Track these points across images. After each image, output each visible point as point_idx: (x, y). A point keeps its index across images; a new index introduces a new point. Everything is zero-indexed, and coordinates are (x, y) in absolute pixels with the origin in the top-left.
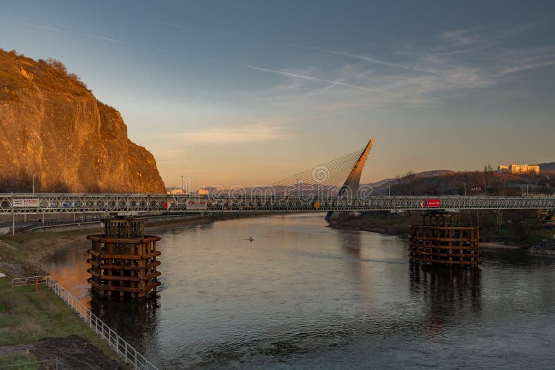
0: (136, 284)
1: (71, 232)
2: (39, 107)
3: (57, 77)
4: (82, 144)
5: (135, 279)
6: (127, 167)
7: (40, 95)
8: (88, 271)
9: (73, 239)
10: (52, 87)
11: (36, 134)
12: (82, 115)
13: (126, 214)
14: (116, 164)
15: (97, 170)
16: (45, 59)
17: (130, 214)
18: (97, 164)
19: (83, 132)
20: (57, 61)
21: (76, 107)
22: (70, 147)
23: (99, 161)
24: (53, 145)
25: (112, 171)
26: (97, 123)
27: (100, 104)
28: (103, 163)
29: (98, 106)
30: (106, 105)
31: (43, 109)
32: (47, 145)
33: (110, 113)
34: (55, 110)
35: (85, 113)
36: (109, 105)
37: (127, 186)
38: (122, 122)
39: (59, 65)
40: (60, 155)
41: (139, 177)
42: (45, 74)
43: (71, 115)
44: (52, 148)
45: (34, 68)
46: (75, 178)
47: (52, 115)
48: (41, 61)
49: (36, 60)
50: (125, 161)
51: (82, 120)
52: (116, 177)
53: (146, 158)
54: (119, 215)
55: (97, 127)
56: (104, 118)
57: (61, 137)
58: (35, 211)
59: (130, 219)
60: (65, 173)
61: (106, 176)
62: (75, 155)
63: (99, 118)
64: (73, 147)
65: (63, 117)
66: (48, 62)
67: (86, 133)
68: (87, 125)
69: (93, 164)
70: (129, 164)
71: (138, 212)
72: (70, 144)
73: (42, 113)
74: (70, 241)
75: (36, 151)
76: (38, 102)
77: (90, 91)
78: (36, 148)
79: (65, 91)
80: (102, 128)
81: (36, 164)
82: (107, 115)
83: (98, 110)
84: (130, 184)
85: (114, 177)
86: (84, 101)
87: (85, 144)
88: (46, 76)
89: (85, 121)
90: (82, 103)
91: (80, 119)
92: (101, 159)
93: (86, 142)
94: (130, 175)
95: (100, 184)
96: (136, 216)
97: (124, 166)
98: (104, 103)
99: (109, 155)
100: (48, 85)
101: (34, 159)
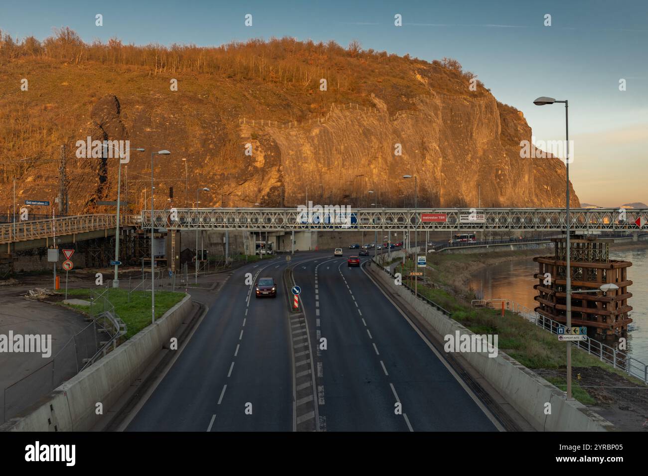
0: (605, 318)
1: (480, 254)
2: (436, 114)
3: (452, 78)
4: (480, 153)
5: (602, 312)
6: (532, 179)
7: (438, 101)
8: (536, 298)
9: (484, 263)
10: (448, 90)
11: (435, 145)
12: (480, 119)
13: (586, 233)
14: (519, 176)
15: (498, 183)
16: (440, 59)
17: (590, 233)
18: (497, 176)
19: (482, 138)
20: (452, 60)
21: (474, 110)
22: (469, 157)
23: (500, 172)
24: (451, 157)
25: (515, 183)
26: (497, 127)
27: (499, 105)
28: (505, 175)
29: (498, 106)
30: (506, 105)
31: (440, 116)
32: (445, 157)
33: (511, 115)
34: (452, 116)
35: (483, 116)
36: (510, 105)
37: (532, 201)
38: (526, 124)
39: (454, 64)
40: (458, 167)
41: (547, 190)
42: (440, 76)
43: (469, 120)
44: (449, 160)
45: (429, 71)
46: (474, 193)
47: (449, 122)
48: (435, 62)
49: (430, 61)
50: (530, 171)
51: (480, 125)
52: (520, 191)
53: (555, 167)
54: (577, 233)
55: (497, 132)
56: (504, 120)
57: (459, 146)
58: (481, 227)
59: (591, 239)
60: (464, 188)
61: (509, 190)
62: (474, 167)
63: (499, 121)
64: (472, 158)
65: (460, 124)
66: (443, 63)
67: (485, 141)
68: (485, 131)
69: (493, 176)
70: (535, 176)
71: (601, 230)
72: (468, 154)
73: (440, 121)
74: (482, 265)
75: (436, 164)
76: (436, 108)
77: (488, 91)
78: (435, 161)
79: (461, 93)
80: (503, 133)
81: (435, 178)
82: (508, 117)
83: (498, 112)
84: (535, 200)
85: (516, 192)
86: (482, 102)
87: (484, 154)
88: (441, 78)
89: (484, 126)
90: (480, 106)
91: (478, 125)
92: (502, 169)
93: (484, 151)
94: (535, 188)
95: (502, 199)
96: (599, 236)
97: (529, 177)
98: (504, 103)
99: (512, 165)
100: (444, 89)
101: (434, 173)
